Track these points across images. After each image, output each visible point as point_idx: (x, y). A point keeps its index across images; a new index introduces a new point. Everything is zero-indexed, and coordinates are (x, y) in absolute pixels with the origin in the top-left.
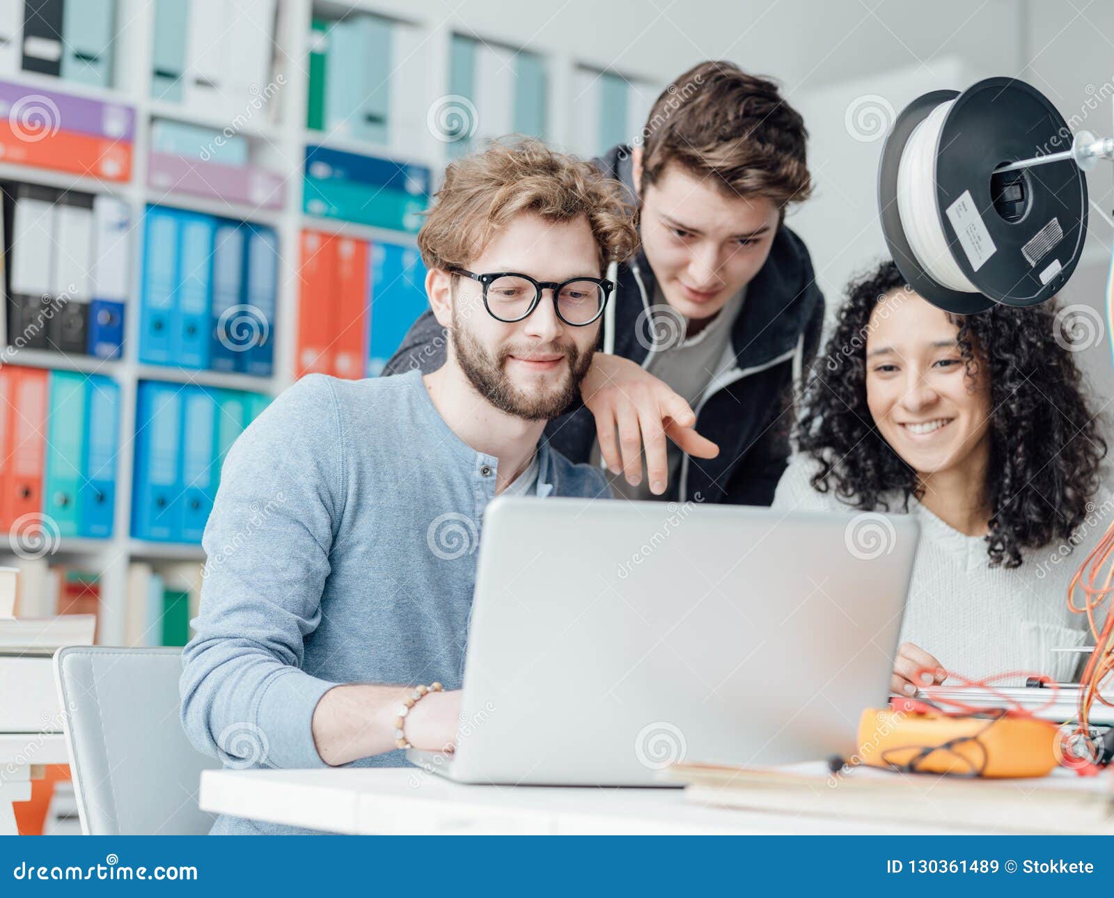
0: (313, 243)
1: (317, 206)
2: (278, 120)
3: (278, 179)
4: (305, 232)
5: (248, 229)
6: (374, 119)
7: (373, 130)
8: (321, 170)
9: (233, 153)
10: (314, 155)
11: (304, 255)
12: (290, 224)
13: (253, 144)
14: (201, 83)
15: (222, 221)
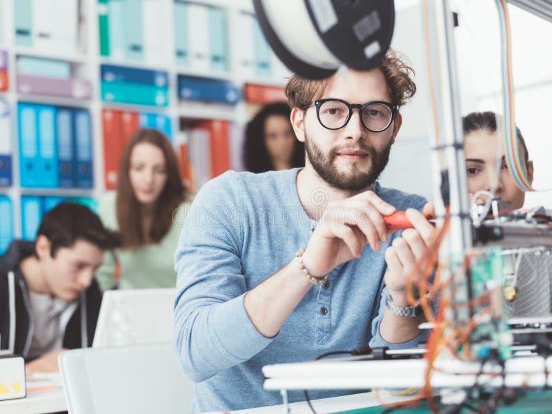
0: (109, 116)
1: (109, 96)
2: (85, 51)
3: (87, 84)
4: (104, 111)
5: (74, 111)
6: (136, 48)
7: (136, 54)
8: (110, 77)
9: (62, 71)
10: (104, 69)
11: (105, 123)
12: (96, 107)
13: (73, 67)
14: (42, 35)
15: (59, 108)
